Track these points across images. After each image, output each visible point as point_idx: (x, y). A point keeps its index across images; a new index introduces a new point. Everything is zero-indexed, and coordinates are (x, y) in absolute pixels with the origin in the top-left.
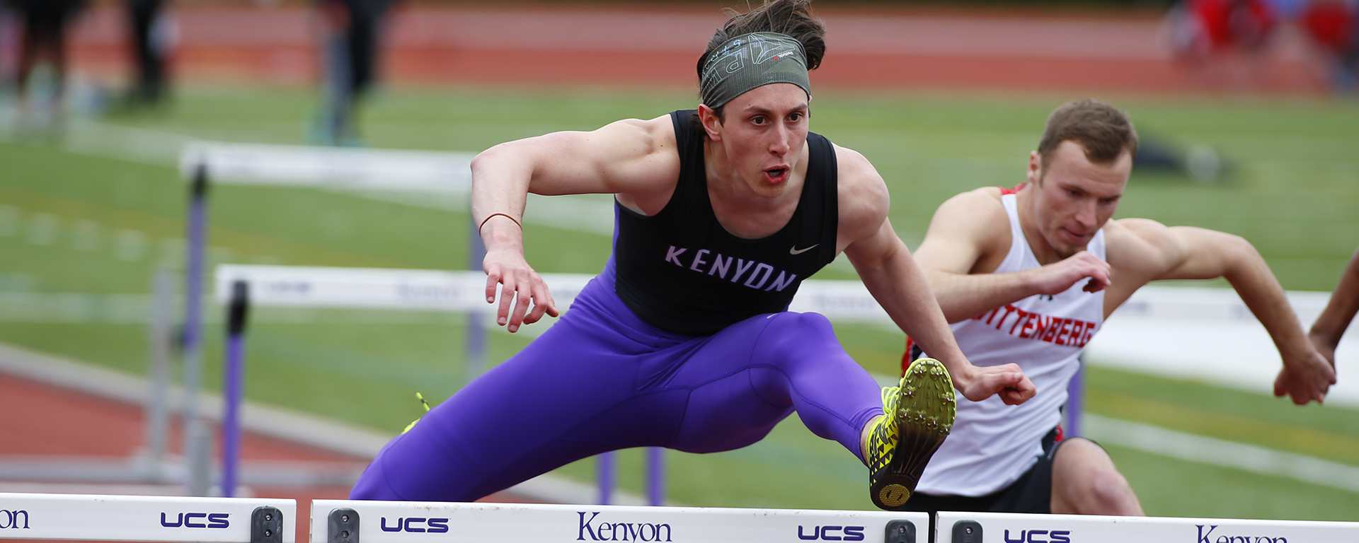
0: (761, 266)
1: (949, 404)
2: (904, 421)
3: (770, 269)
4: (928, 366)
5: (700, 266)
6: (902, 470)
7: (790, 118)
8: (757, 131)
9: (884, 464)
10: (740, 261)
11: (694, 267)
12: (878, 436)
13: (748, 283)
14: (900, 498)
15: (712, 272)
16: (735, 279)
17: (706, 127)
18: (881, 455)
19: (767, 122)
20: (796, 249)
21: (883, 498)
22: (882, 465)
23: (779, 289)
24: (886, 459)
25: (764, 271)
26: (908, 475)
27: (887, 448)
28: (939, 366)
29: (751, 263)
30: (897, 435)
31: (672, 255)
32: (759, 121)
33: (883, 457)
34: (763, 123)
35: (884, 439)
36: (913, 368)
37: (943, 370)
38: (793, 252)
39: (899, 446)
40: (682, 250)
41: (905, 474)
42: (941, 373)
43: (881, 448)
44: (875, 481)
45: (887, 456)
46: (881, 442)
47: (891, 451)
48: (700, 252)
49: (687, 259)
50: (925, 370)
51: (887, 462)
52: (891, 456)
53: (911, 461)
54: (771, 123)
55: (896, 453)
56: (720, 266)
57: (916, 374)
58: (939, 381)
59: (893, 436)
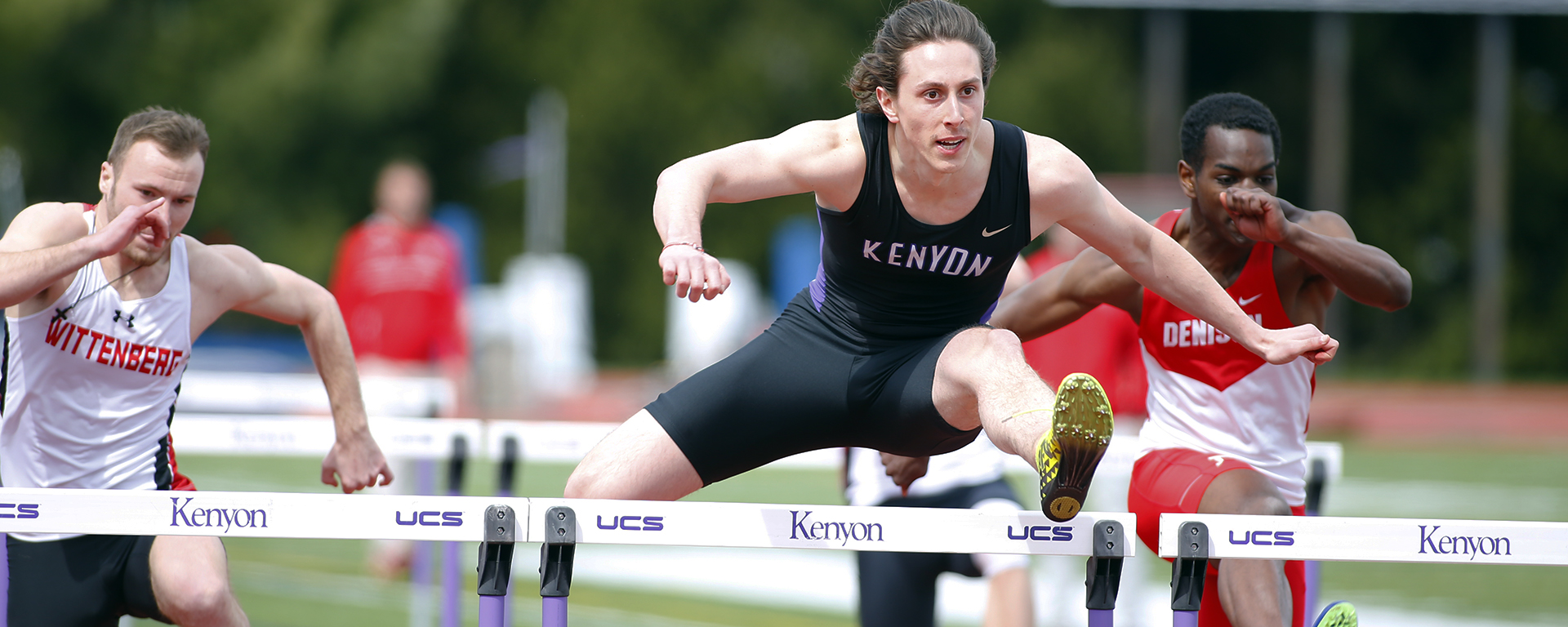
0: (955, 250)
1: (1105, 417)
2: (1061, 436)
3: (965, 253)
4: (1081, 381)
5: (896, 260)
6: (1069, 483)
7: (963, 92)
8: (930, 105)
9: (1051, 477)
10: (935, 248)
11: (891, 261)
12: (1044, 452)
13: (946, 271)
14: (1071, 510)
15: (909, 265)
16: (933, 268)
17: (884, 109)
18: (1048, 470)
19: (940, 96)
20: (988, 231)
21: (1054, 511)
22: (1049, 480)
23: (978, 273)
24: (1052, 473)
25: (959, 255)
26: (1075, 487)
27: (1053, 462)
28: (1091, 380)
29: (945, 248)
30: (1059, 449)
31: (869, 250)
32: (933, 95)
33: (1050, 472)
34: (937, 98)
35: (1048, 453)
36: (1065, 385)
37: (1095, 384)
38: (985, 234)
39: (1062, 460)
40: (877, 244)
41: (1072, 486)
42: (1093, 388)
43: (1047, 463)
44: (1044, 495)
45: (1053, 470)
46: (1046, 457)
47: (1056, 465)
48: (895, 246)
49: (883, 252)
50: (1077, 386)
51: (1054, 475)
52: (1056, 470)
53: (1075, 477)
54: (944, 96)
55: (1061, 466)
56: (917, 257)
57: (1068, 390)
58: (1092, 395)
59: (1056, 450)
